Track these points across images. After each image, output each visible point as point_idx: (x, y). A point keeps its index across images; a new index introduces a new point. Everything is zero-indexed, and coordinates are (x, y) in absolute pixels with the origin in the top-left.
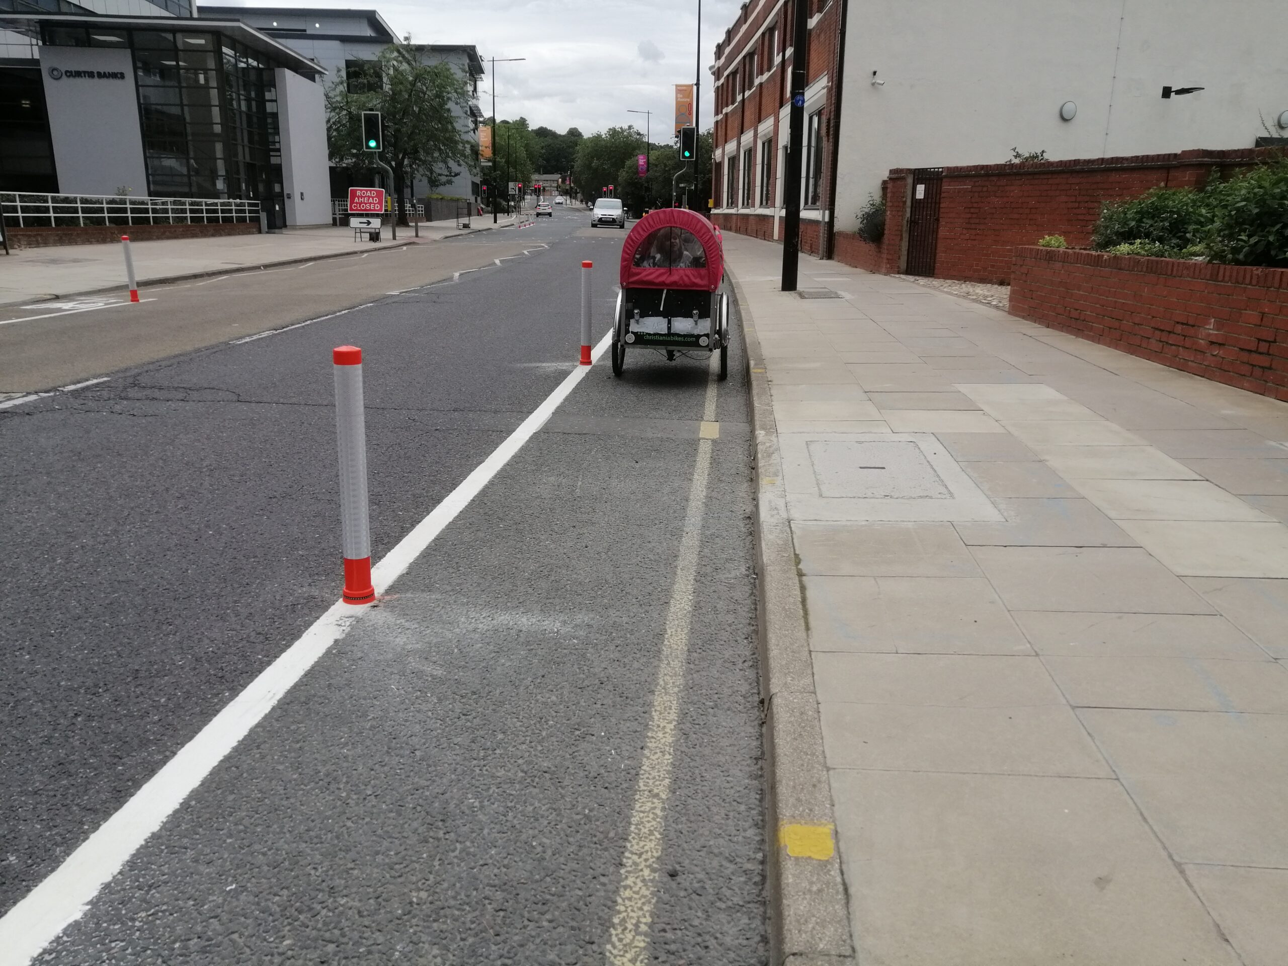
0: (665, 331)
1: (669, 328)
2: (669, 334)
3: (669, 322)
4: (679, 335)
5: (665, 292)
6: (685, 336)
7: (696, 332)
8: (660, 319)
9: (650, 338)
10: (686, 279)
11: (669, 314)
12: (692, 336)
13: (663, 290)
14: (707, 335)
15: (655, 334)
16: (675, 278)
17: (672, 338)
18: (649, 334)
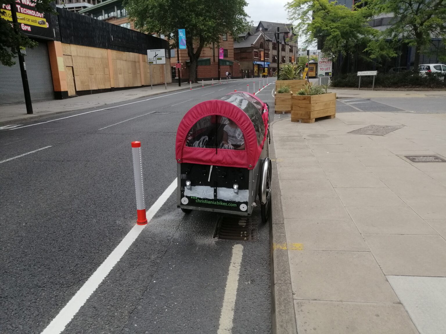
0: (212, 197)
1: (215, 196)
2: (216, 199)
3: (215, 191)
4: (223, 201)
5: (212, 167)
6: (228, 202)
7: (237, 200)
8: (208, 188)
9: (200, 201)
10: (228, 158)
11: (215, 184)
12: (234, 202)
13: (210, 166)
14: (246, 203)
15: (204, 199)
16: (219, 157)
17: (218, 203)
18: (200, 199)
